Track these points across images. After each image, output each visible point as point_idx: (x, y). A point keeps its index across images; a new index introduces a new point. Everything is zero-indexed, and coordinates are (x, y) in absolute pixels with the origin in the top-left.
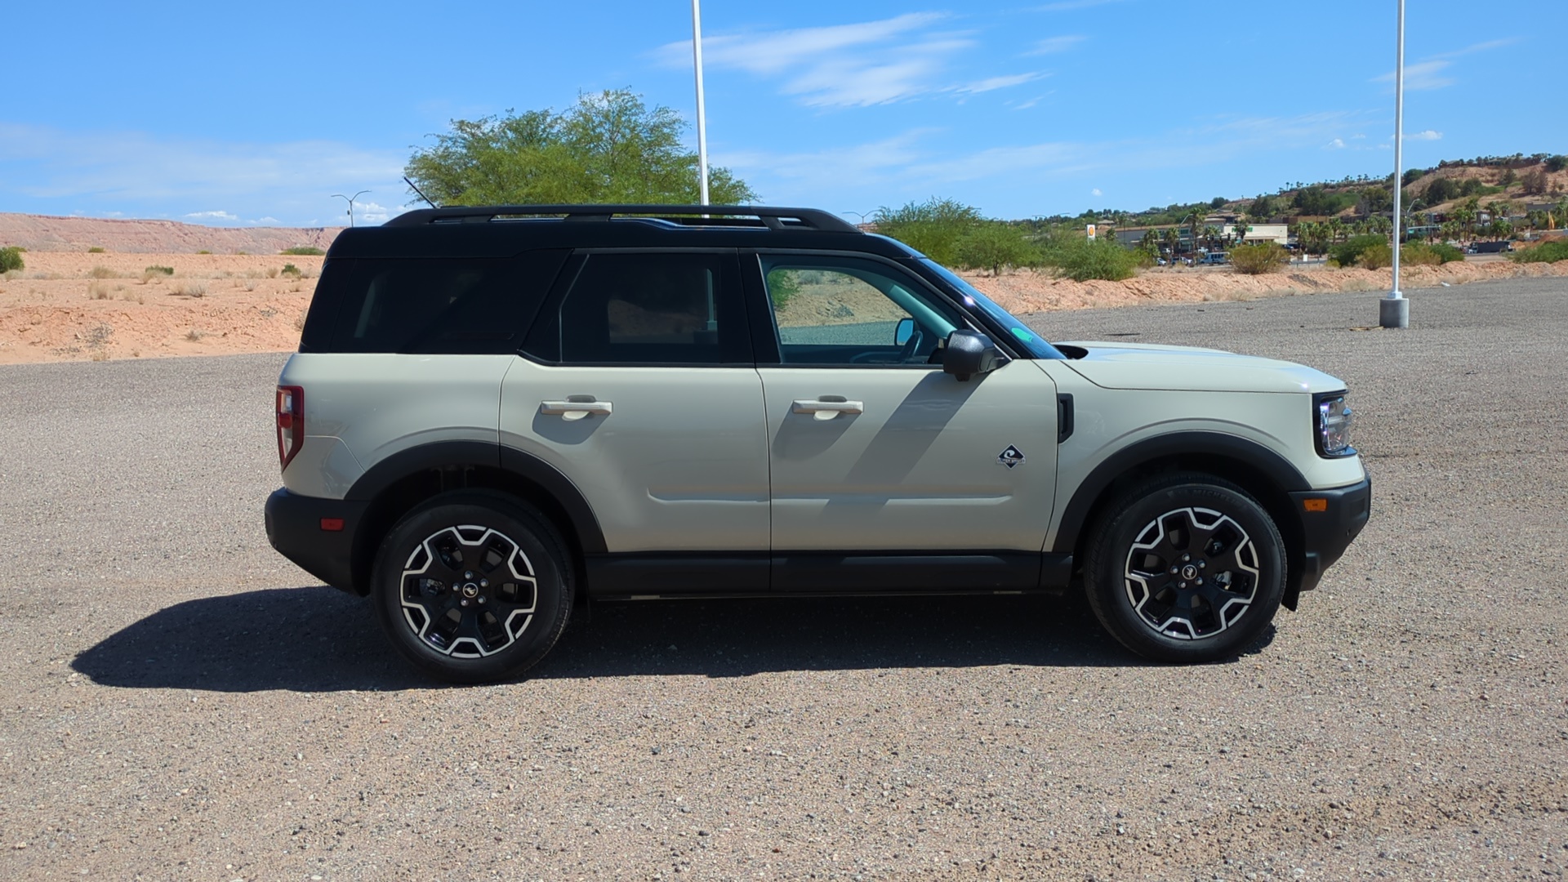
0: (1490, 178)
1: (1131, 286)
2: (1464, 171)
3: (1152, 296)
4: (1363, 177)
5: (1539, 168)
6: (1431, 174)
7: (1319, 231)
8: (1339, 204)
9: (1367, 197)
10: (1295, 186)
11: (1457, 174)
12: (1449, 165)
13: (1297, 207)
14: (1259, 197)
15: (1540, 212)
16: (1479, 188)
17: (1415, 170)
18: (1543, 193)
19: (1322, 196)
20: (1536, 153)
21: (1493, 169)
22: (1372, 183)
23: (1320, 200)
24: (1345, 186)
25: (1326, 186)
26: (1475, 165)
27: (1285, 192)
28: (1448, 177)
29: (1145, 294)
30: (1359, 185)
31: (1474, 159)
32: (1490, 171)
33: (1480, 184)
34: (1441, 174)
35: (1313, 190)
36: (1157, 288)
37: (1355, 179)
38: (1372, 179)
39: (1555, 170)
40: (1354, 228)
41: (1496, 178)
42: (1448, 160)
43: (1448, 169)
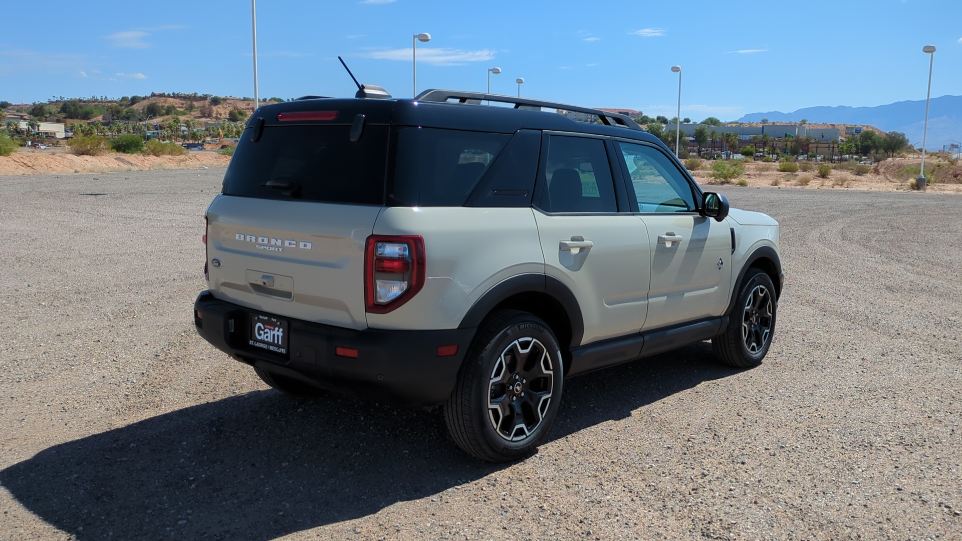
0: (181, 106)
1: (18, 161)
2: (166, 100)
3: (34, 168)
4: (104, 98)
5: (207, 102)
6: (147, 100)
7: (87, 129)
8: (92, 113)
9: (110, 110)
10: (59, 99)
11: (162, 101)
12: (157, 96)
13: (64, 112)
14: (34, 104)
15: (213, 128)
16: (176, 111)
17: (137, 96)
18: (211, 117)
19: (81, 107)
20: (205, 94)
21: (182, 100)
22: (110, 102)
23: (79, 109)
24: (93, 102)
25: (80, 101)
26: (172, 97)
27: (53, 102)
28: (157, 102)
29: (29, 166)
30: (101, 102)
31: (171, 93)
32: (181, 102)
33: (176, 109)
34: (153, 100)
35: (73, 103)
36: (37, 162)
37: (99, 98)
38: (109, 99)
39: (216, 105)
40: (109, 129)
41: (184, 106)
42: (156, 92)
43: (156, 98)
